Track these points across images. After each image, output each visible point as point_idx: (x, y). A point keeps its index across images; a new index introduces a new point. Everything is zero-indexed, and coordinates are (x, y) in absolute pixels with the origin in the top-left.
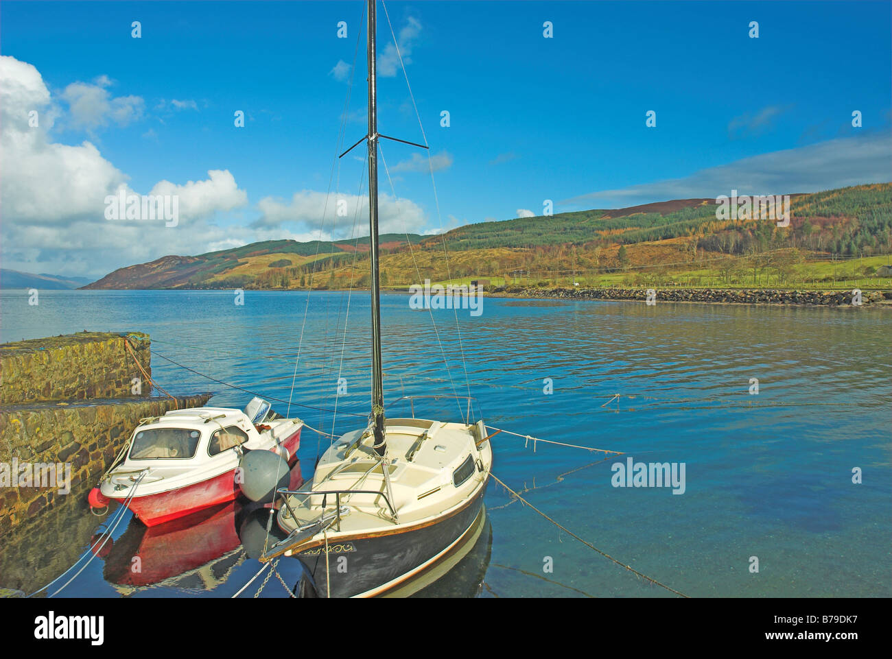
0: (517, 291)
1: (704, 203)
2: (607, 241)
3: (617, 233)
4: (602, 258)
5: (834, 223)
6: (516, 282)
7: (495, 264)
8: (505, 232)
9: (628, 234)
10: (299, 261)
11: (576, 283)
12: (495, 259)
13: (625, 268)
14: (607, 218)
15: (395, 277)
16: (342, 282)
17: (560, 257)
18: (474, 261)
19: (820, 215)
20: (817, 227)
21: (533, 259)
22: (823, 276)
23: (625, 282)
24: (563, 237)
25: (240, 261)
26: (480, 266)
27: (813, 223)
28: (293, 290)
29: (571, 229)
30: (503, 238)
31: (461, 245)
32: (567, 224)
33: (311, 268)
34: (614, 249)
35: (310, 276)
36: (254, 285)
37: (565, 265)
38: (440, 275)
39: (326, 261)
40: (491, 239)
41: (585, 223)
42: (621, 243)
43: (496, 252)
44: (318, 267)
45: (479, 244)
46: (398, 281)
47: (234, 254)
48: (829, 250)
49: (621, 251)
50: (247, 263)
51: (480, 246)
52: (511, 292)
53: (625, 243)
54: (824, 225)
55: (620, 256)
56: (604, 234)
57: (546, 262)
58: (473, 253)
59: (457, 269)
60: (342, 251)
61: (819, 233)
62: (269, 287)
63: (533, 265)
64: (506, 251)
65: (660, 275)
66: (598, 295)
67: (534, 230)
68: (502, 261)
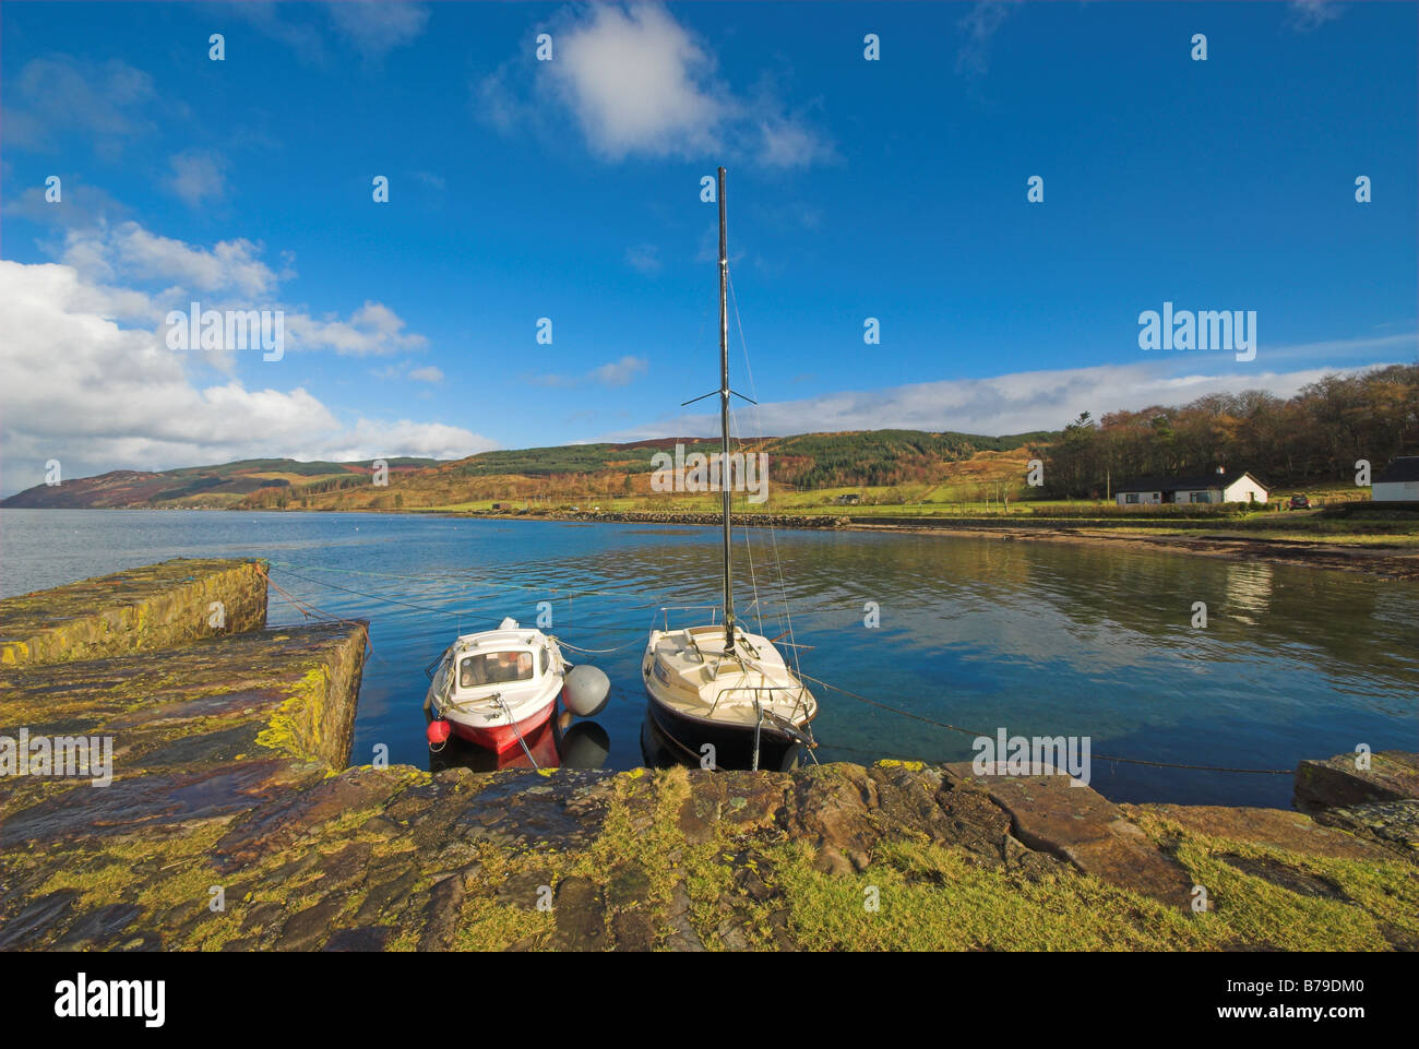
0: (542, 513)
1: (696, 441)
2: (614, 471)
3: (623, 464)
4: (611, 486)
5: (798, 461)
6: (537, 505)
7: (512, 489)
8: (521, 460)
9: (632, 466)
10: (300, 481)
11: (595, 507)
12: (512, 484)
13: (631, 494)
14: (614, 451)
15: (410, 499)
16: (351, 504)
17: (573, 484)
18: (491, 486)
19: (787, 455)
20: (785, 465)
21: (548, 485)
22: (795, 504)
23: (636, 507)
24: (575, 467)
26: (497, 491)
27: (782, 461)
28: (292, 510)
29: (583, 459)
30: (520, 465)
31: (478, 471)
32: (579, 455)
33: (314, 488)
34: (620, 479)
35: (314, 497)
36: (242, 505)
37: (578, 491)
38: (457, 498)
39: (332, 484)
40: (508, 466)
41: (595, 455)
42: (626, 473)
43: (513, 478)
44: (324, 488)
45: (496, 470)
46: (413, 503)
48: (794, 483)
49: (628, 480)
51: (497, 472)
52: (536, 514)
53: (630, 473)
54: (790, 463)
55: (627, 485)
56: (612, 464)
57: (560, 488)
58: (491, 478)
59: (475, 493)
60: (351, 472)
61: (787, 469)
62: (261, 507)
63: (548, 491)
64: (522, 478)
65: (665, 501)
66: (618, 518)
67: (548, 460)
68: (519, 486)
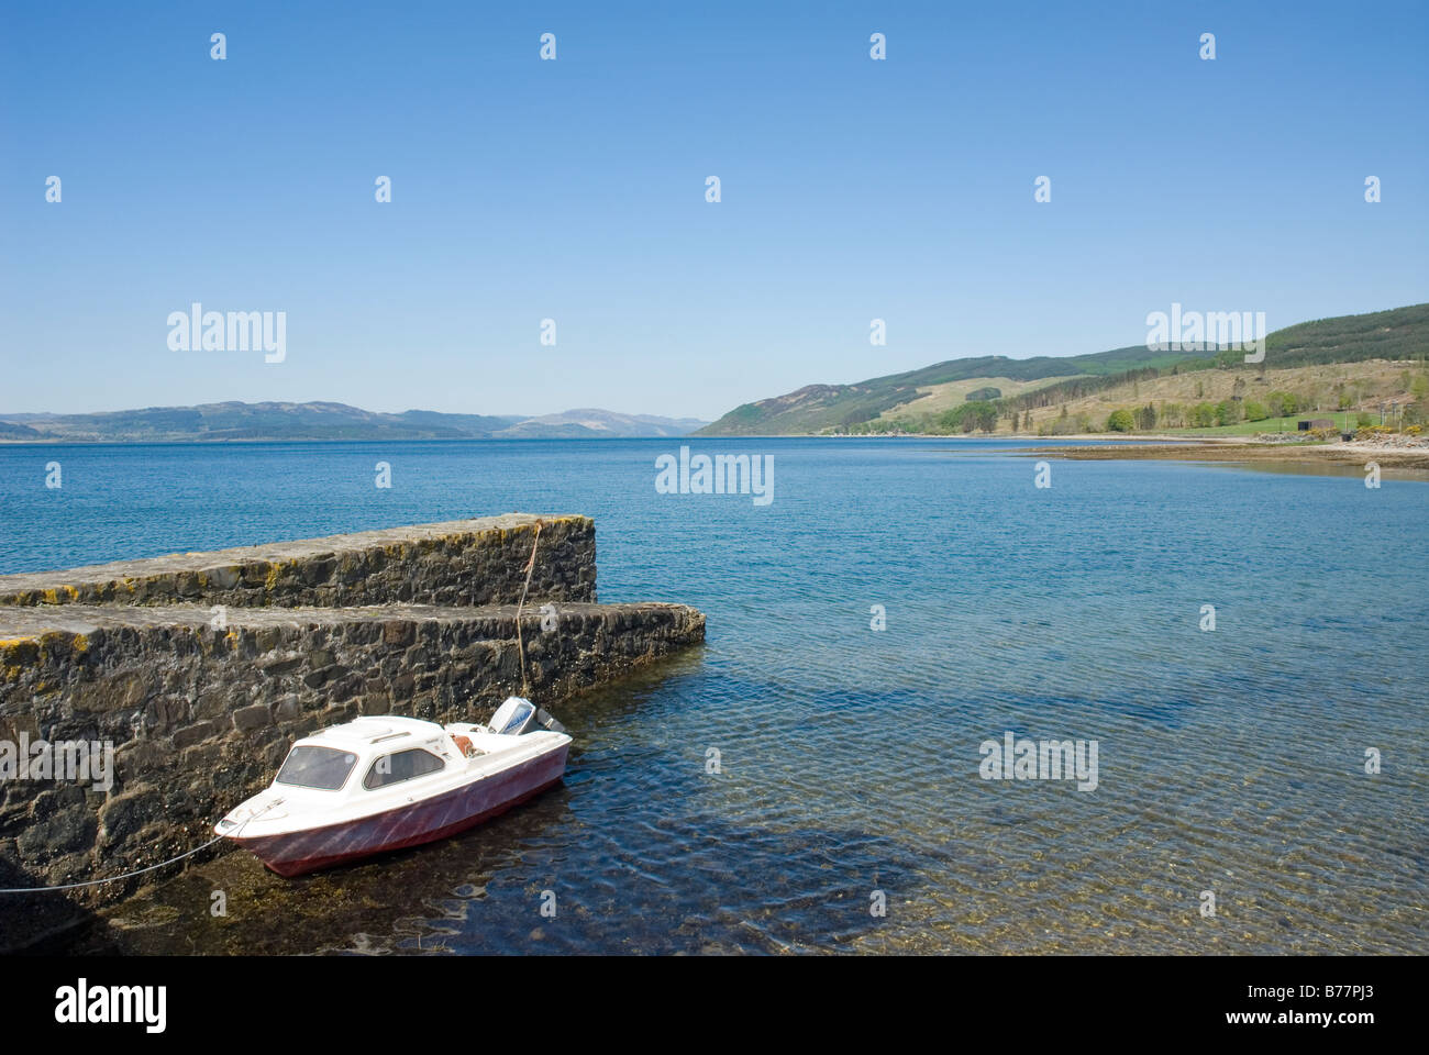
7: (1352, 389)
8: (1378, 332)
10: (1010, 389)
16: (1078, 425)
18: (1312, 386)
25: (920, 391)
30: (1372, 343)
31: (1290, 358)
33: (1030, 400)
35: (1027, 415)
36: (939, 428)
39: (1055, 390)
40: (1350, 344)
44: (1042, 398)
47: (910, 380)
50: (930, 394)
51: (1325, 359)
68: (1368, 384)
